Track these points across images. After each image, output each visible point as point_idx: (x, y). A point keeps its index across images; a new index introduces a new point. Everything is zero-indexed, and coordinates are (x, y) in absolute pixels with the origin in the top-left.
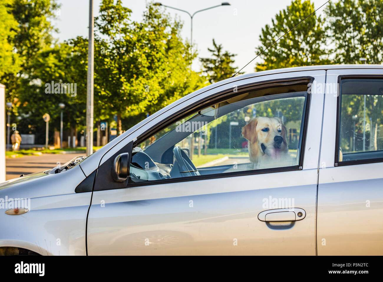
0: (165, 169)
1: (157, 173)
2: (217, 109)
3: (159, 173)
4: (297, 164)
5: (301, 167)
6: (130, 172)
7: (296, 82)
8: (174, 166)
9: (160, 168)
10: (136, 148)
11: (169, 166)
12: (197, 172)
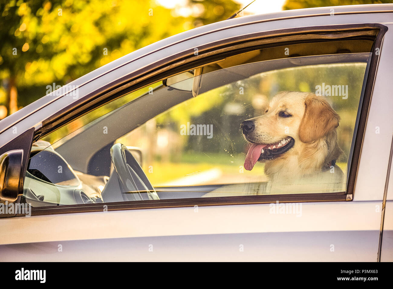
0: (94, 186)
1: (78, 192)
2: (198, 78)
3: (82, 193)
4: (344, 189)
5: (351, 196)
6: (25, 188)
7: (351, 35)
8: (111, 180)
9: (84, 182)
10: (38, 141)
11: (102, 180)
12: (153, 193)
